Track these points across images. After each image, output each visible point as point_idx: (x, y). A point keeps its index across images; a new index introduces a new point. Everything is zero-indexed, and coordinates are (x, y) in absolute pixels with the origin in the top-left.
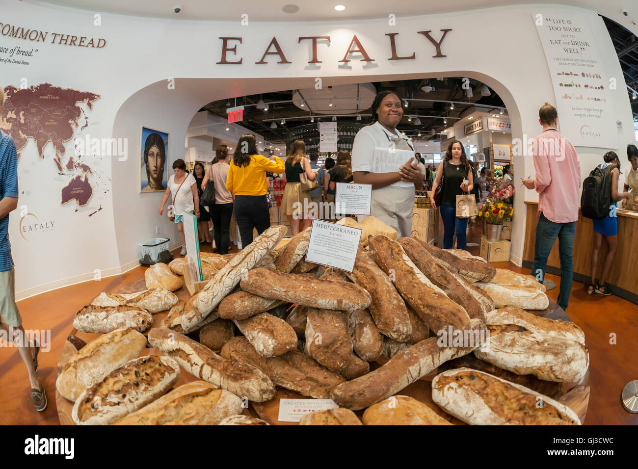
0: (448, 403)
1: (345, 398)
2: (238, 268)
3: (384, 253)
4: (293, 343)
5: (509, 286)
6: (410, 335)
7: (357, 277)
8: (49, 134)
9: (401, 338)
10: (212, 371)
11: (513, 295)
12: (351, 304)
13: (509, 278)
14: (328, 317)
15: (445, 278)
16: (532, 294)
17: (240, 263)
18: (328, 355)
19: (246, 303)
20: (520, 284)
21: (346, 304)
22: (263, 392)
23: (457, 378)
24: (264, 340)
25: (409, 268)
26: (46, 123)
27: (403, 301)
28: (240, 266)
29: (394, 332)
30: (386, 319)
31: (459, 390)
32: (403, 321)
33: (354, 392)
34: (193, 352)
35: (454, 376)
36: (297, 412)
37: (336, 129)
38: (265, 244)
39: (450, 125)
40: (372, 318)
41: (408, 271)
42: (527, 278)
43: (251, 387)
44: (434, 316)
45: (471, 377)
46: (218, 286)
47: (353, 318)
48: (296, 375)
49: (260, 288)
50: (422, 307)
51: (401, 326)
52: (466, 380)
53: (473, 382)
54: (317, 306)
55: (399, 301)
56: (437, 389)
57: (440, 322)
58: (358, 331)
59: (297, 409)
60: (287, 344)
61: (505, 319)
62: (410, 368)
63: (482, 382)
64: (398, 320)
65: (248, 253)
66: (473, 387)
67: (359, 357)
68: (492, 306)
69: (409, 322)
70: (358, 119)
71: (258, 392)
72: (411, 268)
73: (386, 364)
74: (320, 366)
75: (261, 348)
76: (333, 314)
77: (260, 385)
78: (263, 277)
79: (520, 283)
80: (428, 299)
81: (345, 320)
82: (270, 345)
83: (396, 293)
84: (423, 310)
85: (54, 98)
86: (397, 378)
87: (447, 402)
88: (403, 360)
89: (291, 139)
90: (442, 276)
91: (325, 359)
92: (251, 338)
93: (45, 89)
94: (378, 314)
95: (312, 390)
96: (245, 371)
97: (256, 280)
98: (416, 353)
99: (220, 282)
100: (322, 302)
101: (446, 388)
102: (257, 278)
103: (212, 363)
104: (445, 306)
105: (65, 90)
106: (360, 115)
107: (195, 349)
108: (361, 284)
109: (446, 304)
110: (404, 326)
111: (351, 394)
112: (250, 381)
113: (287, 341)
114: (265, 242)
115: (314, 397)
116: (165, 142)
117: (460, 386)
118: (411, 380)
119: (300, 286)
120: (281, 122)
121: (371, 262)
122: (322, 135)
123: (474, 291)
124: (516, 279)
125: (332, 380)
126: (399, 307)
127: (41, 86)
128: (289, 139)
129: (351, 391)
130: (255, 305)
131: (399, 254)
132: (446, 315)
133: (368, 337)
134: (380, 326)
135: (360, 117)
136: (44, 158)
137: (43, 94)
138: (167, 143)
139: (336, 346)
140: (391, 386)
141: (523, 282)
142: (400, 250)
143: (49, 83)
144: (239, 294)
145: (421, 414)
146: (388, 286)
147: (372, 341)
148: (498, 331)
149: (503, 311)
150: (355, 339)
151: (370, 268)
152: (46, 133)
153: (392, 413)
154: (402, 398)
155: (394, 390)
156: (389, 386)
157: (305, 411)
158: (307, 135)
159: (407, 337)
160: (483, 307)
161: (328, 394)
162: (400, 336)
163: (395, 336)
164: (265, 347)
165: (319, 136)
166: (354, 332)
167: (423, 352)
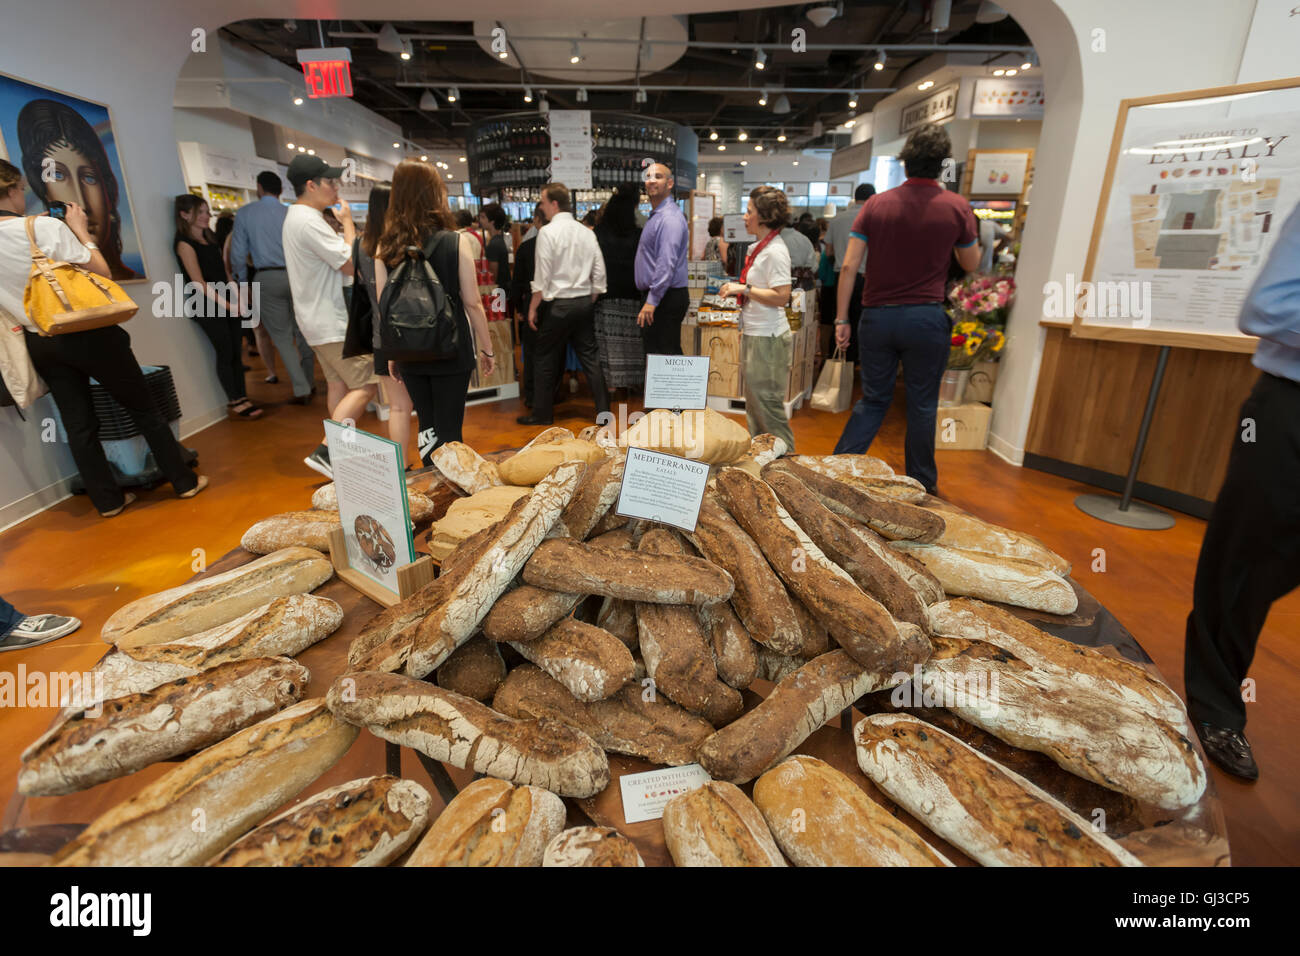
0: (887, 778)
1: (722, 762)
2: (518, 548)
3: (746, 504)
4: (630, 672)
5: (975, 553)
6: (800, 646)
7: (704, 543)
9: (786, 650)
10: (501, 746)
11: (985, 575)
12: (707, 596)
13: (976, 536)
14: (674, 619)
15: (848, 544)
16: (1032, 578)
17: (520, 539)
18: (685, 684)
19: (541, 608)
20: (1001, 551)
21: (699, 596)
22: (596, 774)
23: (896, 733)
24: (587, 671)
25: (788, 533)
27: (782, 586)
28: (521, 544)
29: (775, 640)
30: (761, 617)
31: (901, 756)
32: (786, 623)
33: (735, 749)
34: (457, 714)
35: (890, 726)
36: (651, 799)
37: (589, 131)
38: (557, 498)
39: (865, 108)
40: (735, 613)
41: (787, 537)
42: (1018, 540)
43: (577, 767)
44: (836, 617)
45: (921, 735)
46: (486, 584)
47: (706, 614)
48: (639, 726)
49: (563, 579)
50: (815, 600)
51: (784, 630)
52: (910, 739)
53: (923, 745)
54: (654, 600)
55: (778, 587)
56: (864, 746)
57: (848, 630)
58: (717, 637)
59: (649, 793)
60: (623, 674)
61: (967, 625)
62: (810, 705)
63: (942, 750)
64: (780, 621)
65: (533, 519)
66: (924, 756)
67: (723, 681)
68: (939, 593)
69: (795, 623)
70: (638, 100)
71: (588, 777)
72: (793, 532)
73: (771, 697)
74: (672, 703)
75: (584, 686)
76: (679, 611)
77: (592, 762)
78: (565, 560)
79: (1001, 548)
80: (825, 589)
81: (697, 620)
82: (598, 681)
83: (770, 572)
84: (816, 605)
86: (793, 723)
87: (884, 775)
88: (797, 690)
89: (479, 149)
90: (841, 539)
91: (680, 693)
92: (558, 669)
94: (745, 607)
95: (666, 751)
96: (565, 738)
97: (555, 568)
98: (814, 678)
99: (488, 577)
100: (663, 595)
101: (879, 748)
102: (556, 563)
103: (498, 731)
104: (853, 604)
106: (643, 88)
107: (459, 706)
108: (713, 556)
109: (855, 599)
110: (790, 631)
111: (731, 753)
112: (576, 756)
113: (622, 669)
114: (557, 495)
115: (671, 763)
116: (100, 134)
117: (902, 749)
118: (814, 728)
119: (627, 570)
120: (447, 95)
121: (724, 517)
122: (557, 145)
123: (900, 563)
124: (991, 538)
125: (696, 729)
126: (779, 598)
128: (475, 147)
129: (730, 748)
130: (555, 609)
131: (770, 506)
132: (857, 620)
133: (734, 647)
134: (751, 628)
135: (644, 95)
138: (110, 138)
139: (695, 669)
140: (786, 737)
141: (1008, 546)
142: (771, 499)
144: (525, 593)
145: (845, 794)
146: (757, 560)
147: (742, 655)
148: (954, 651)
149: (963, 607)
150: (715, 651)
151: (725, 527)
153: (800, 789)
154: (806, 760)
155: (791, 746)
156: (783, 737)
157: (662, 794)
158: (520, 142)
159: (795, 649)
160: (919, 596)
161: (693, 756)
162: (784, 646)
163: (776, 646)
164: (590, 685)
165: (548, 146)
166: (712, 639)
167: (825, 677)
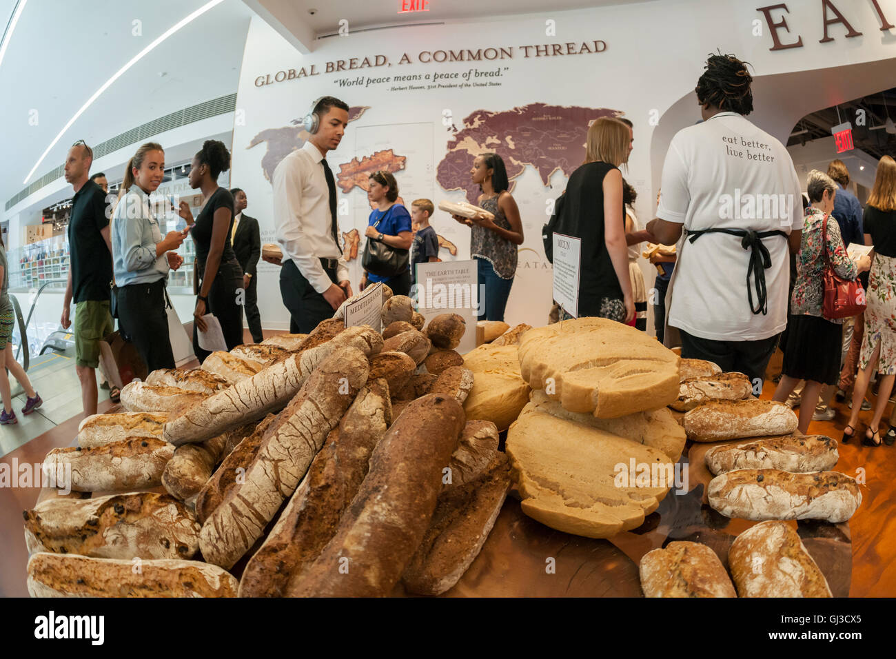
8: (556, 161)
26: (550, 148)
85: (554, 118)
93: (535, 110)
105: (568, 109)
127: (530, 107)
136: (551, 187)
137: (536, 116)
143: (540, 102)
152: (551, 160)
